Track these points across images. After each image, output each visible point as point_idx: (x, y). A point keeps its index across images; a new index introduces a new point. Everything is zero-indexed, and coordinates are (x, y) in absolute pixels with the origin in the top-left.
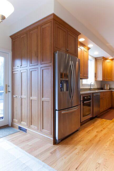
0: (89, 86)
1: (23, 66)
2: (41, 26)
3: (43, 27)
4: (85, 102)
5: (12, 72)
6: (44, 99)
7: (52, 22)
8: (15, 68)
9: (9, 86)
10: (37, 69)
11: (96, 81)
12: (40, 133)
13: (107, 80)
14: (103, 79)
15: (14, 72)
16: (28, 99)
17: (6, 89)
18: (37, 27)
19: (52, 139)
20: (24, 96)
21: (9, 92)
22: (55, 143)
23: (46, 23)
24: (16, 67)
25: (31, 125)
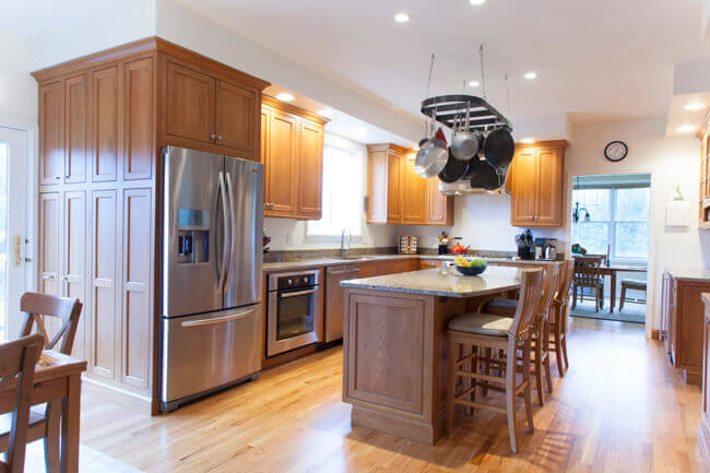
0: (337, 242)
1: (73, 179)
2: (127, 61)
3: (133, 67)
4: (284, 295)
5: (40, 194)
6: (130, 285)
7: (155, 59)
8: (46, 181)
9: (27, 241)
10: (112, 193)
11: (368, 223)
12: (120, 387)
13: (408, 222)
14: (388, 218)
15: (45, 197)
16: (88, 285)
17: (18, 251)
18: (114, 64)
19: (150, 400)
20: (74, 276)
21: (27, 260)
22: (158, 410)
23: (138, 58)
24: (50, 180)
25: (96, 364)
